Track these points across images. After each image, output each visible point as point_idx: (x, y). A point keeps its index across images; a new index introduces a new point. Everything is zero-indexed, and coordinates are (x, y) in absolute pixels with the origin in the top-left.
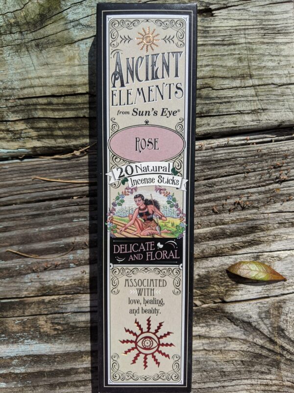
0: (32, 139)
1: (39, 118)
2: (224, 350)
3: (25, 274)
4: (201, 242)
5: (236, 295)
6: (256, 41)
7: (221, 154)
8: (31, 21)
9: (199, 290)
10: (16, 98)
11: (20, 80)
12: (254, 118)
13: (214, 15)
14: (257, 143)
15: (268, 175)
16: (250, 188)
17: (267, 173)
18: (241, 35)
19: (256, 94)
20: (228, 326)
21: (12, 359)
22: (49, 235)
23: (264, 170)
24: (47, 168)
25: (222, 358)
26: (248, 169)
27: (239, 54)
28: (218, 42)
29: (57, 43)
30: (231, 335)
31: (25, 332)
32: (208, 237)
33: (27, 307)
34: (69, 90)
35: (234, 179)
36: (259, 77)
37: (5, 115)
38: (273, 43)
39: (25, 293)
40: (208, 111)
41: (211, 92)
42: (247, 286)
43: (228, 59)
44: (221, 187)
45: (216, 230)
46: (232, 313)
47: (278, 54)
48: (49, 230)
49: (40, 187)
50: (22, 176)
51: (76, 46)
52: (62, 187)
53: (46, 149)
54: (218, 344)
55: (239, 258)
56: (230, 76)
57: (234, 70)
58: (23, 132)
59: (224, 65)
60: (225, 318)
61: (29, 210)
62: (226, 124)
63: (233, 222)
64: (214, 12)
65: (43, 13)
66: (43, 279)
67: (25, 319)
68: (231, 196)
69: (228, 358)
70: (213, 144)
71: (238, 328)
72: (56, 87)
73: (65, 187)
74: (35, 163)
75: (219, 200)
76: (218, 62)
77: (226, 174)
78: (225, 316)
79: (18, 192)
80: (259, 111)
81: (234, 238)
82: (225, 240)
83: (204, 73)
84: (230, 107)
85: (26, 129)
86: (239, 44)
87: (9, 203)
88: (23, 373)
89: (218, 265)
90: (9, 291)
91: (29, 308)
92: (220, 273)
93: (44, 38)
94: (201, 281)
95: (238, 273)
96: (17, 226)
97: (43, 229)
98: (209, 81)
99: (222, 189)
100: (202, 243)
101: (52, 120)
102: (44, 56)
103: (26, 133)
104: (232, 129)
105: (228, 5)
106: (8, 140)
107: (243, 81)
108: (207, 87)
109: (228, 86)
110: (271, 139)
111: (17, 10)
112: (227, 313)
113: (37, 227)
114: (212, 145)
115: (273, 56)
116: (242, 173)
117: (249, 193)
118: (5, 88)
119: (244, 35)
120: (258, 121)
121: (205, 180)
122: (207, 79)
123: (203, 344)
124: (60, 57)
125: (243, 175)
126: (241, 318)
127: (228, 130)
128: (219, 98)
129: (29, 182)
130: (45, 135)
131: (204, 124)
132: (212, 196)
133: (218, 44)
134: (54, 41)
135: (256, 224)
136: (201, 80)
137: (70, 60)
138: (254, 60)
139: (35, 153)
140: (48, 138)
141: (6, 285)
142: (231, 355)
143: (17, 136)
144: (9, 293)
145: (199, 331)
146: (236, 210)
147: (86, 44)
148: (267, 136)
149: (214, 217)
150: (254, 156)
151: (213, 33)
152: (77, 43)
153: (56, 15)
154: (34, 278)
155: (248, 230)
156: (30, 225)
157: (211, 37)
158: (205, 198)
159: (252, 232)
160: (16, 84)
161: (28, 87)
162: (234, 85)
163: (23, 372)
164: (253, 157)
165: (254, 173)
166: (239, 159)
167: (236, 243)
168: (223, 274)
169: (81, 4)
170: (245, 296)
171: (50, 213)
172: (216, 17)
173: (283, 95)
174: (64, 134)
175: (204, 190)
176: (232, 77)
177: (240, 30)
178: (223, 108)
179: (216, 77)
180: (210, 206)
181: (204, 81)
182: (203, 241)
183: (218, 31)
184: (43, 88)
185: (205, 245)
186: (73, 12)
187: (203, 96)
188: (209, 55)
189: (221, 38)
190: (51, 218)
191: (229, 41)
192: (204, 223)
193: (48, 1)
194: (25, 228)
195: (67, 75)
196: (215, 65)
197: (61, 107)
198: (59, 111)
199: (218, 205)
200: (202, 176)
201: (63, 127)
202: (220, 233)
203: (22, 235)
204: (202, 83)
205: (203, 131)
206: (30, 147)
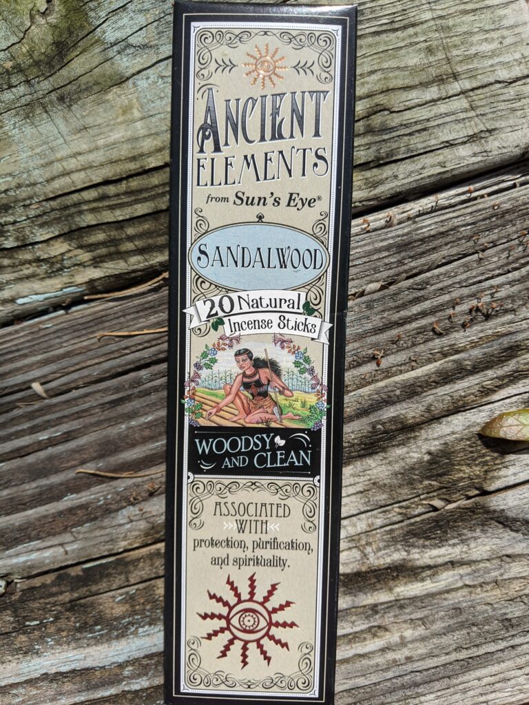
0: (85, 267)
1: (89, 227)
2: (501, 580)
3: (117, 510)
4: (422, 392)
5: (505, 477)
6: (452, 10)
7: (429, 226)
8: (42, 57)
9: (436, 481)
10: (41, 199)
11: (42, 166)
12: (477, 149)
14: (490, 194)
15: (521, 248)
16: (492, 278)
17: (519, 245)
18: (424, 7)
19: (471, 106)
20: (501, 536)
21: (121, 666)
22: (147, 433)
23: (512, 240)
24: (120, 314)
25: (500, 596)
26: (483, 244)
27: (426, 41)
28: (384, 28)
29: (95, 87)
30: (509, 551)
31: (136, 614)
32: (433, 382)
33: (131, 568)
34: (133, 166)
35: (460, 267)
36: (470, 74)
37: (28, 234)
38: (484, 8)
39: (123, 544)
40: (388, 155)
41: (388, 117)
42: (521, 456)
43: (408, 52)
44: (440, 285)
45: (446, 365)
46: (503, 510)
47: (497, 26)
48: (145, 423)
49: (114, 349)
50: (79, 337)
51: (131, 86)
52: (154, 343)
53: (112, 279)
54: (487, 571)
55: (498, 408)
56: (417, 83)
57: (423, 70)
58: (65, 258)
59: (403, 65)
60: (492, 522)
61: (103, 395)
62: (426, 170)
63: (474, 345)
65: (59, 39)
66: (150, 512)
67: (132, 590)
68: (462, 298)
69: (512, 593)
70: (410, 210)
71: (520, 536)
72: (109, 165)
73: (159, 342)
74: (96, 309)
75: (441, 310)
76: (390, 63)
77: (444, 261)
78: (492, 519)
79: (78, 367)
80: (483, 135)
81: (481, 374)
82: (466, 380)
83: (369, 86)
84: (428, 138)
85: (70, 251)
86: (422, 23)
87: (64, 388)
88: (147, 689)
89: (461, 428)
90: (94, 546)
91: (135, 570)
92: (468, 443)
93: (70, 82)
94: (435, 463)
95: (502, 435)
96: (85, 427)
97: (133, 423)
98: (381, 99)
99: (441, 289)
100: (425, 394)
101: (113, 225)
102: (79, 117)
103: (71, 257)
104: (439, 177)
106: (41, 276)
107: (442, 87)
108: (380, 111)
109: (416, 101)
110: (513, 182)
111: (13, 44)
112: (495, 511)
113: (122, 423)
114: (409, 213)
115: (487, 31)
116: (473, 254)
117: (492, 287)
118: (19, 186)
119: (428, 6)
120: (485, 154)
121: (408, 278)
122: (377, 96)
123: (462, 576)
124: (105, 111)
125: (475, 257)
126: (521, 516)
127: (432, 179)
128: (405, 125)
129: (92, 344)
130: (106, 255)
131: (387, 179)
132: (426, 305)
133: (385, 31)
134: (90, 84)
135: (516, 341)
136: (366, 100)
137: (124, 112)
138: (455, 46)
139: (94, 291)
140: (112, 260)
141: (86, 535)
142: (516, 586)
143: (55, 267)
144: (95, 550)
145: (450, 554)
146: (475, 321)
147: (148, 78)
148: (505, 178)
149: (437, 343)
150: (489, 218)
151: (371, 12)
152: (131, 81)
153: (83, 38)
154: (134, 513)
155: (504, 354)
156: (109, 420)
157: (369, 20)
158: (415, 312)
159: (511, 357)
160: (37, 175)
161: (58, 176)
162: (428, 98)
163: (145, 687)
164: (488, 221)
165: (495, 249)
166: (464, 228)
167: (487, 383)
168: (474, 443)
169: (124, 10)
170: (521, 474)
171: (140, 392)
173: (519, 98)
174: (139, 247)
175: (411, 297)
176: (421, 84)
178: (417, 142)
179: (392, 89)
180: (426, 325)
181: (372, 100)
182: (425, 389)
183: (380, 8)
184: (87, 172)
185: (432, 396)
186: (114, 26)
187: (375, 128)
188: (372, 53)
189: (389, 19)
190: (145, 401)
191: (402, 22)
192: (421, 358)
193: (65, 16)
194: (102, 427)
195: (123, 140)
196: (387, 68)
197: (125, 199)
198: (122, 207)
199: (442, 320)
200: (402, 273)
201: (134, 234)
202: (454, 369)
203: (99, 442)
204: (370, 104)
205: (388, 190)
206: (84, 281)
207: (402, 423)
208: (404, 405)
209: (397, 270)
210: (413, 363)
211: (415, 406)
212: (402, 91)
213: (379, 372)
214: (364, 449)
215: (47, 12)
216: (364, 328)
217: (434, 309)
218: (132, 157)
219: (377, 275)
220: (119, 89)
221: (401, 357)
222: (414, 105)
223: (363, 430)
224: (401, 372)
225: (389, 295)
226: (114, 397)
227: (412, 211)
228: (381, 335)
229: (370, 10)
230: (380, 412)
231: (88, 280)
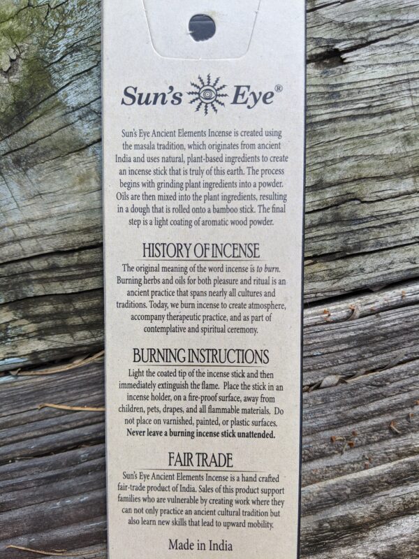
0: (29, 338)
1: (35, 297)
4: (374, 492)
7: (393, 319)
8: (2, 117)
13: (345, 61)
18: (404, 93)
22: (82, 512)
24: (62, 388)
27: (403, 129)
28: (360, 112)
29: (53, 152)
32: (386, 482)
34: (86, 239)
40: (359, 245)
41: (358, 207)
43: (384, 140)
44: (400, 383)
45: (400, 466)
48: (80, 503)
49: (53, 423)
50: (18, 408)
51: (90, 154)
52: (95, 420)
53: (56, 352)
56: (392, 173)
57: (398, 160)
58: (9, 327)
59: (378, 153)
61: (39, 470)
62: (395, 265)
64: (344, 56)
65: (20, 100)
70: (374, 303)
72: (61, 235)
73: (101, 419)
75: (399, 409)
76: (364, 149)
77: (406, 358)
79: (15, 438)
84: (399, 232)
85: (15, 320)
86: (401, 110)
87: (1, 459)
89: (410, 531)
92: (416, 546)
93: (28, 146)
96: (20, 500)
97: (68, 501)
98: (351, 188)
99: (402, 387)
100: (376, 495)
101: (61, 297)
102: (33, 180)
103: (15, 327)
104: (408, 273)
105: (370, 39)
107: (417, 179)
108: (350, 200)
109: (390, 192)
113: (57, 500)
114: (372, 306)
119: (408, 92)
121: (367, 373)
122: (349, 184)
124: (62, 178)
127: (401, 274)
128: (375, 217)
129: (32, 416)
130: (52, 328)
131: (353, 271)
132: (384, 403)
133: (362, 116)
134: (48, 149)
136: (337, 187)
137: (82, 181)
139: (37, 362)
140: (57, 334)
149: (393, 443)
151: (348, 95)
152: (90, 149)
156: (44, 495)
157: (345, 102)
158: (372, 409)
162: (403, 190)
169: (89, 74)
171: (77, 470)
172: (351, 65)
174: (87, 321)
175: (369, 394)
176: (395, 174)
177: (400, 82)
178: (388, 236)
179: (365, 178)
180: (383, 424)
181: (343, 188)
182: (377, 489)
183: (357, 91)
184: (38, 240)
185: (383, 498)
186: (77, 89)
187: (344, 217)
188: (346, 138)
189: (366, 103)
190: (81, 480)
191: (380, 107)
192: (374, 456)
193: (28, 76)
194: (36, 501)
195: (78, 210)
196: (361, 155)
197: (76, 272)
198: (72, 280)
199: (399, 419)
200: (361, 368)
201: (82, 308)
202: (409, 471)
203: (32, 517)
204: (340, 192)
205: (353, 283)
206: (27, 353)
207: (349, 522)
208: (354, 505)
209: (356, 364)
210: (366, 463)
211: (364, 506)
212: (375, 181)
213: (330, 469)
214: (308, 546)
215: (10, 71)
216: (318, 423)
217: (392, 407)
218: (86, 229)
219: (336, 368)
220: (77, 156)
221: (355, 455)
222: (387, 196)
223: (309, 527)
224: (354, 470)
225: (346, 390)
226: (50, 473)
227: (376, 304)
228: (335, 431)
229: (347, 92)
230: (329, 511)
231: (31, 352)
